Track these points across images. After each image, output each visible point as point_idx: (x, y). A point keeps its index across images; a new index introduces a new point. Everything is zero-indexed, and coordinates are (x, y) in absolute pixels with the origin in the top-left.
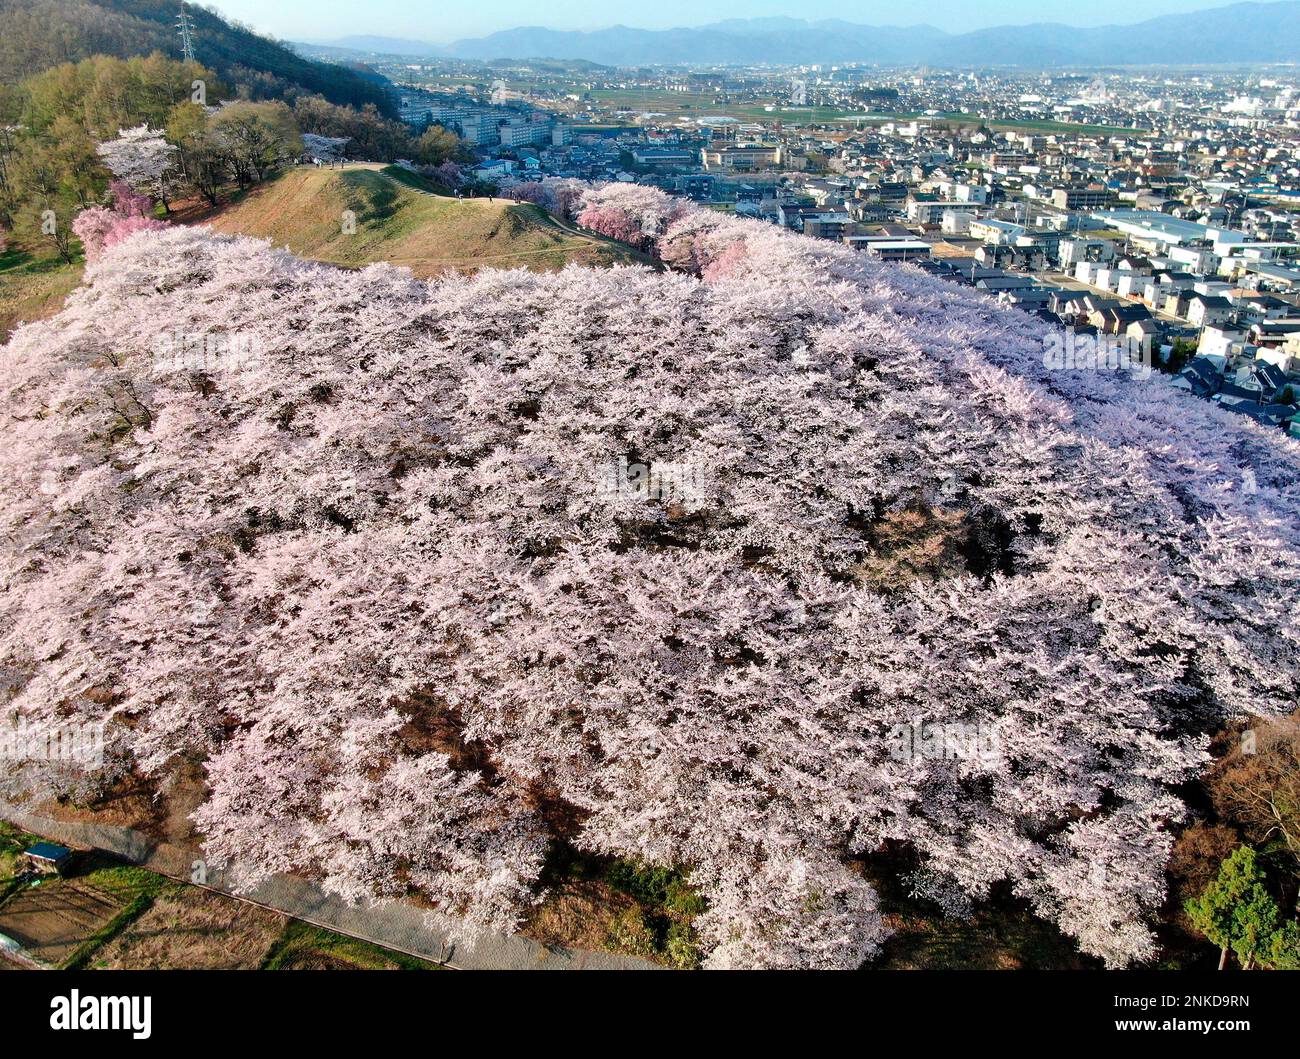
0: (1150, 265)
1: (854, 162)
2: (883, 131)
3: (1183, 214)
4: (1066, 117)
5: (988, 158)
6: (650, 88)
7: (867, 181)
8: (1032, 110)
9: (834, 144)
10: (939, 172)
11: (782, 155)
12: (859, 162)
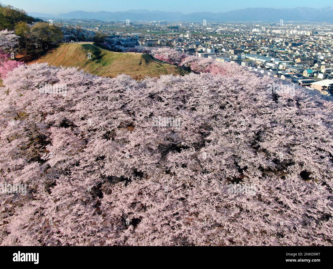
0: (265, 67)
1: (178, 44)
2: (180, 36)
3: (262, 55)
4: (220, 33)
5: (209, 42)
6: (116, 26)
7: (184, 48)
8: (211, 31)
9: (170, 39)
10: (200, 46)
11: (160, 42)
12: (179, 44)
